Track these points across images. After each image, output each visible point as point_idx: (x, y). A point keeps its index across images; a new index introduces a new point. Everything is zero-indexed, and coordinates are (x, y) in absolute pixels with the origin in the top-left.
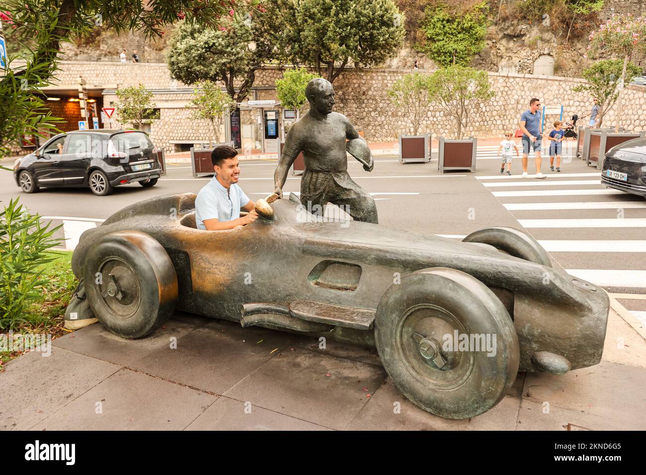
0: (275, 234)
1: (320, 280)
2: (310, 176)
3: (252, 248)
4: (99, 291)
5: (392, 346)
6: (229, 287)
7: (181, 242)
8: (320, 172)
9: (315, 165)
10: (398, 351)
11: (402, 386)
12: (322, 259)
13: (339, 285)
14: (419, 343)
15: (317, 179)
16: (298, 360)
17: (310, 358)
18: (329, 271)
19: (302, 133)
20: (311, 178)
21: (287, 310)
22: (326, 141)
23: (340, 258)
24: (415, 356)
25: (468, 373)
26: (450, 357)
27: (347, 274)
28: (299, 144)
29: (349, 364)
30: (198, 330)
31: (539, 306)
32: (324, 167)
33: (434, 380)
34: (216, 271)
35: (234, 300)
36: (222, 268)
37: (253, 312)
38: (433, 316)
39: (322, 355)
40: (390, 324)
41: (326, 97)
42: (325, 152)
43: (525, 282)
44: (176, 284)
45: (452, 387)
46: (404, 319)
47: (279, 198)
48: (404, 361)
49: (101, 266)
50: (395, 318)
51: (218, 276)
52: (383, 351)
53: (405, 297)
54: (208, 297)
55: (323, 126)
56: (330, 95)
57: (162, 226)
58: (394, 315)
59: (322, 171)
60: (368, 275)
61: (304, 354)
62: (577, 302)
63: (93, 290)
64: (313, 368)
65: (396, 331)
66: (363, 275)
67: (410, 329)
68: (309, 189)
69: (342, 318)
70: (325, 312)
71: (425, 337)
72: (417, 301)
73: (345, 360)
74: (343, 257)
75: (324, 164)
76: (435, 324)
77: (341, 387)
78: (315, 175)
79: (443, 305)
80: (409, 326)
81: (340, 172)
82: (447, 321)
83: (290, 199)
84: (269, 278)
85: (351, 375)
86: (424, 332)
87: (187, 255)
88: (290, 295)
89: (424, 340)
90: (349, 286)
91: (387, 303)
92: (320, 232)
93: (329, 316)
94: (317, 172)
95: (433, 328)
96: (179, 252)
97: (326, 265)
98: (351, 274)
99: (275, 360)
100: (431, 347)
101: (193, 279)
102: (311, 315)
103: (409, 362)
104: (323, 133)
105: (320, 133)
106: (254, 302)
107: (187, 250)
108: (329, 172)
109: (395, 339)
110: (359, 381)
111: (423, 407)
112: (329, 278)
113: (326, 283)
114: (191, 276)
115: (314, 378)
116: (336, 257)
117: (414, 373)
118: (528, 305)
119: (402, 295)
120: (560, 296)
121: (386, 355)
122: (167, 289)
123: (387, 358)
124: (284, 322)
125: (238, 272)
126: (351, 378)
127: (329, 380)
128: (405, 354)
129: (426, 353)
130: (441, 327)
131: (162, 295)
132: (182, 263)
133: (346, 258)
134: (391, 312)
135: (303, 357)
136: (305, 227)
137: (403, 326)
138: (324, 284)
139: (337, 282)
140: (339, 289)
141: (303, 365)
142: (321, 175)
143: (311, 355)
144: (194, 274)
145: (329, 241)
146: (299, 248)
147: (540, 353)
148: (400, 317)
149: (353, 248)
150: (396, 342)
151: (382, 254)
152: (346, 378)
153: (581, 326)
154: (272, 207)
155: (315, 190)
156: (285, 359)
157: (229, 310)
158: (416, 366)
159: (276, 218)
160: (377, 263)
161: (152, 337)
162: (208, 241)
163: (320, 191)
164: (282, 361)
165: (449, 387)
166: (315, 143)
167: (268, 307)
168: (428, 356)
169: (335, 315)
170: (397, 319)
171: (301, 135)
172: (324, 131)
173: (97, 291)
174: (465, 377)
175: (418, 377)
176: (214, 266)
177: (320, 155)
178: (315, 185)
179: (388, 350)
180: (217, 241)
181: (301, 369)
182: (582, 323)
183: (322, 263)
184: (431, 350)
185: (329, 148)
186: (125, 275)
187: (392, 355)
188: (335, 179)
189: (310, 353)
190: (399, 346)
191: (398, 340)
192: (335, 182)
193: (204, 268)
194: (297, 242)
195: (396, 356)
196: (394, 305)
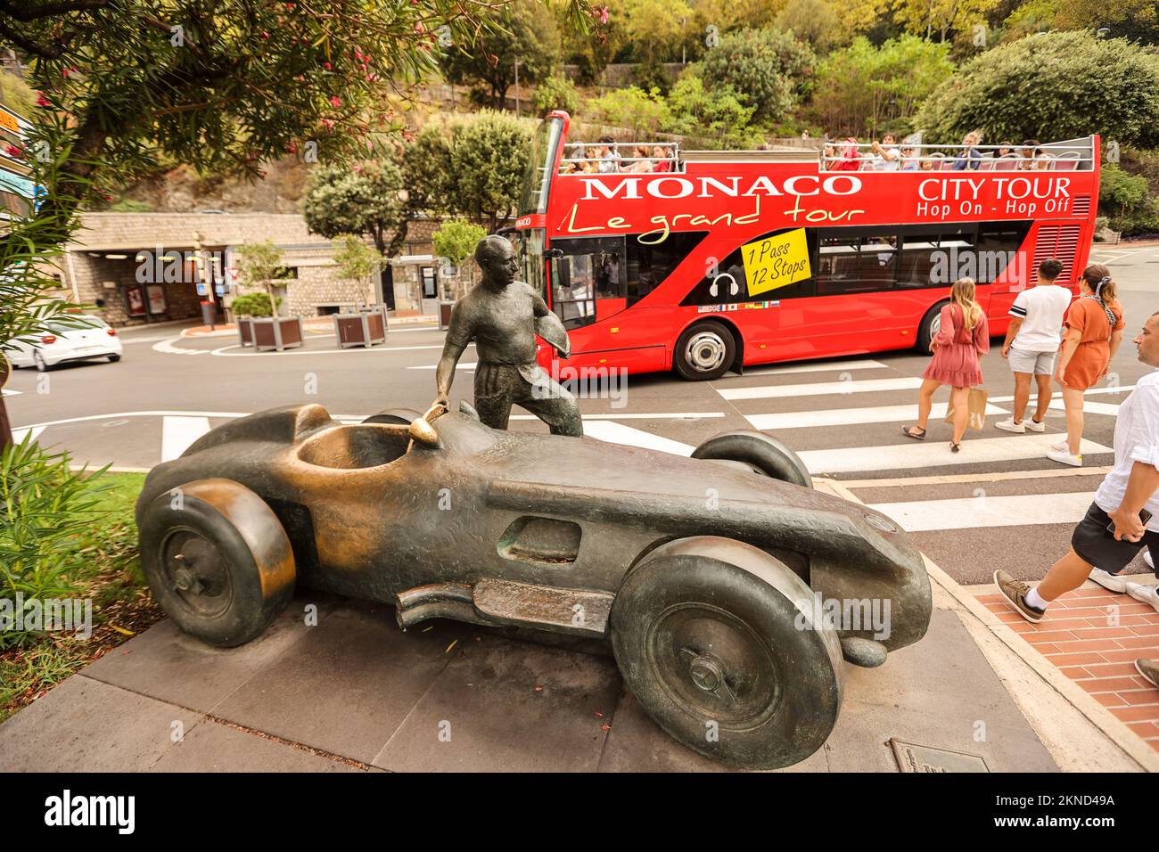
0: (442, 473)
1: (516, 546)
2: (487, 370)
3: (409, 499)
4: (165, 577)
5: (642, 660)
6: (376, 559)
7: (297, 489)
8: (501, 365)
9: (494, 356)
10: (651, 667)
11: (661, 718)
12: (519, 515)
13: (547, 553)
14: (689, 664)
15: (497, 374)
16: (490, 661)
17: (507, 654)
18: (531, 529)
19: (473, 310)
20: (489, 374)
21: (468, 598)
22: (506, 323)
23: (546, 512)
24: (678, 674)
25: (770, 708)
26: (738, 682)
27: (557, 536)
28: (470, 327)
29: (565, 660)
30: (335, 613)
31: (846, 573)
32: (506, 358)
33: (709, 710)
34: (354, 536)
35: (385, 579)
36: (365, 531)
37: (415, 604)
38: (706, 617)
39: (523, 647)
40: (638, 629)
41: (505, 262)
42: (506, 338)
43: (828, 544)
44: (292, 560)
45: (743, 726)
46: (660, 621)
47: (446, 411)
48: (662, 681)
49: (165, 540)
50: (646, 620)
51: (358, 545)
52: (628, 667)
53: (663, 592)
54: (345, 574)
55: (502, 301)
56: (511, 259)
57: (268, 461)
58: (644, 617)
59: (504, 364)
60: (592, 538)
61: (498, 646)
62: (898, 567)
63: (155, 576)
64: (513, 677)
65: (647, 638)
66: (583, 539)
67: (669, 634)
68: (487, 389)
69: (559, 619)
70: (530, 606)
71: (697, 651)
72: (683, 598)
73: (560, 652)
74: (551, 512)
75: (507, 355)
76: (713, 632)
77: (562, 713)
78: (493, 371)
79: (728, 608)
80: (668, 630)
81: (528, 363)
82: (731, 626)
83: (461, 410)
84: (439, 546)
85: (572, 684)
86: (695, 641)
87: (307, 512)
88: (472, 571)
89: (698, 661)
90: (562, 553)
91: (632, 597)
92: (512, 467)
93: (538, 615)
94: (497, 365)
95: (709, 637)
96: (296, 505)
97: (523, 523)
98: (564, 536)
99: (455, 665)
100: (710, 673)
101: (319, 548)
102: (510, 616)
103: (668, 683)
104: (502, 311)
105: (498, 311)
106: (418, 585)
107: (307, 504)
108: (513, 364)
109: (647, 649)
110: (586, 696)
111: (694, 748)
112: (531, 541)
113: (527, 549)
114: (315, 543)
115: (518, 698)
116: (540, 512)
117: (679, 701)
118: (831, 573)
119: (658, 588)
120: (879, 562)
121: (633, 672)
122: (274, 573)
123: (634, 677)
124: (465, 614)
125: (389, 537)
126: (572, 689)
127: (541, 701)
128: (662, 671)
129: (702, 681)
130: (722, 637)
131: (267, 585)
132: (299, 522)
133: (556, 513)
134: (639, 612)
135: (496, 652)
136: (487, 457)
137: (658, 631)
138: (523, 551)
139: (543, 548)
140: (548, 559)
141: (498, 672)
142: (502, 370)
143: (508, 647)
144: (320, 541)
145: (528, 486)
146: (481, 497)
147: (847, 640)
148: (655, 619)
149: (565, 497)
150: (647, 653)
151: (611, 505)
152: (567, 692)
153: (902, 599)
154: (435, 428)
155: (495, 390)
156: (470, 662)
157: (378, 592)
158: (681, 690)
159: (442, 446)
160: (604, 519)
161: (260, 639)
162: (339, 488)
163: (500, 392)
164: (464, 667)
165: (738, 726)
166: (493, 327)
167: (438, 592)
168: (705, 685)
169: (546, 611)
170: (650, 621)
171: (472, 315)
172: (503, 308)
173: (162, 578)
174: (765, 714)
175: (686, 707)
176: (351, 529)
177: (500, 342)
178: (495, 383)
179: (635, 665)
180: (353, 488)
181: (496, 680)
182: (903, 595)
183: (518, 520)
184: (711, 677)
185: (513, 333)
186: (205, 553)
187: (642, 674)
188: (522, 373)
189: (506, 644)
190: (653, 659)
191: (651, 650)
192: (522, 378)
193: (336, 531)
194: (477, 486)
195: (649, 675)
196: (644, 602)
